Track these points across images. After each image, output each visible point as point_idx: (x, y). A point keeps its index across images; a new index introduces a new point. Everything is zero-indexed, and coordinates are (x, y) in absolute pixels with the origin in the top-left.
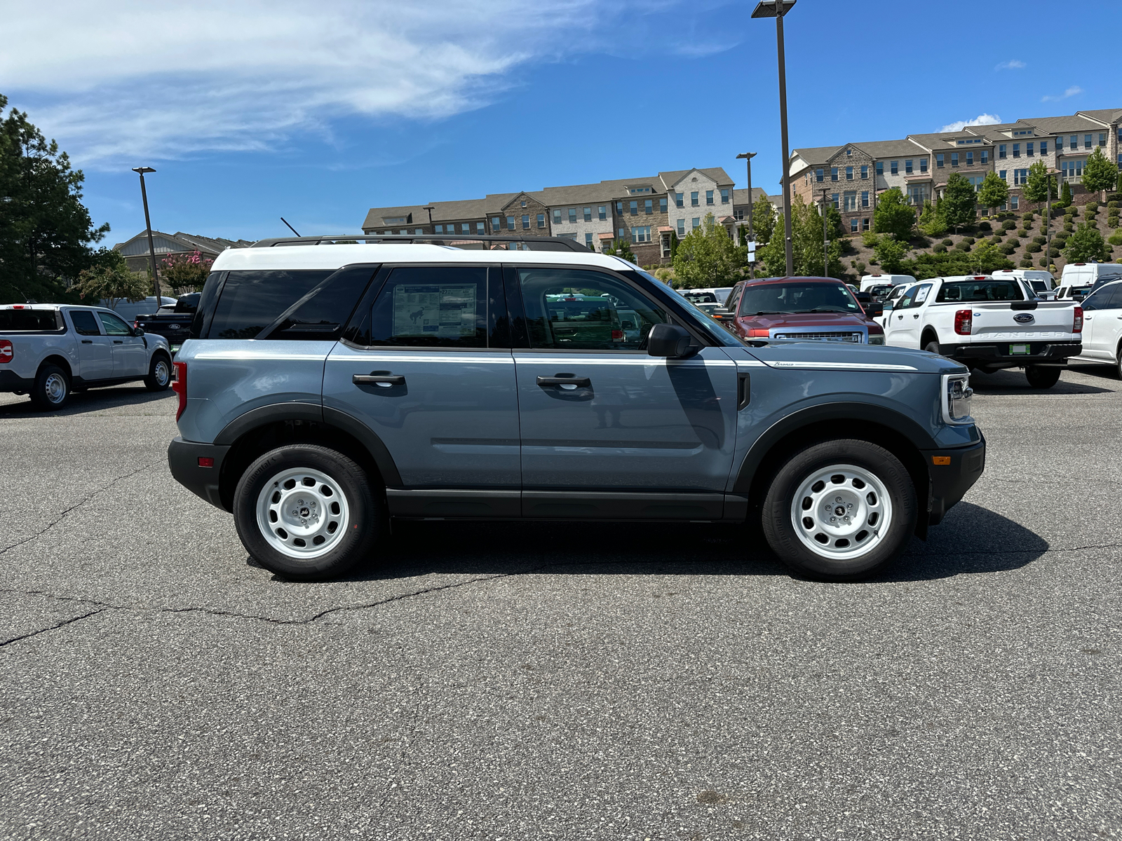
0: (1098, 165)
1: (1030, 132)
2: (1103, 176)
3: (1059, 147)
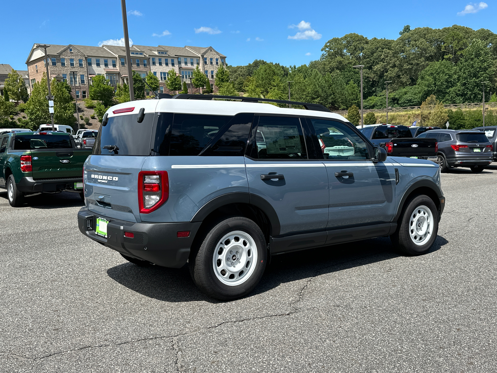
0: (198, 75)
1: (166, 53)
2: (201, 80)
3: (179, 63)
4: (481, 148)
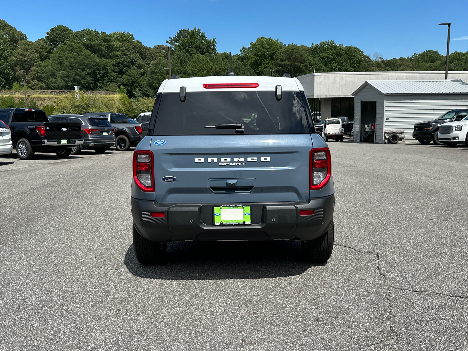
4: (108, 132)
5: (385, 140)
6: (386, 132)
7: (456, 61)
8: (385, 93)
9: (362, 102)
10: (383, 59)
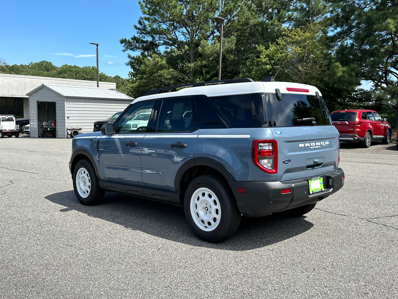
5: (67, 136)
6: (68, 128)
7: (69, 72)
8: (65, 96)
9: (38, 102)
10: (6, 64)
